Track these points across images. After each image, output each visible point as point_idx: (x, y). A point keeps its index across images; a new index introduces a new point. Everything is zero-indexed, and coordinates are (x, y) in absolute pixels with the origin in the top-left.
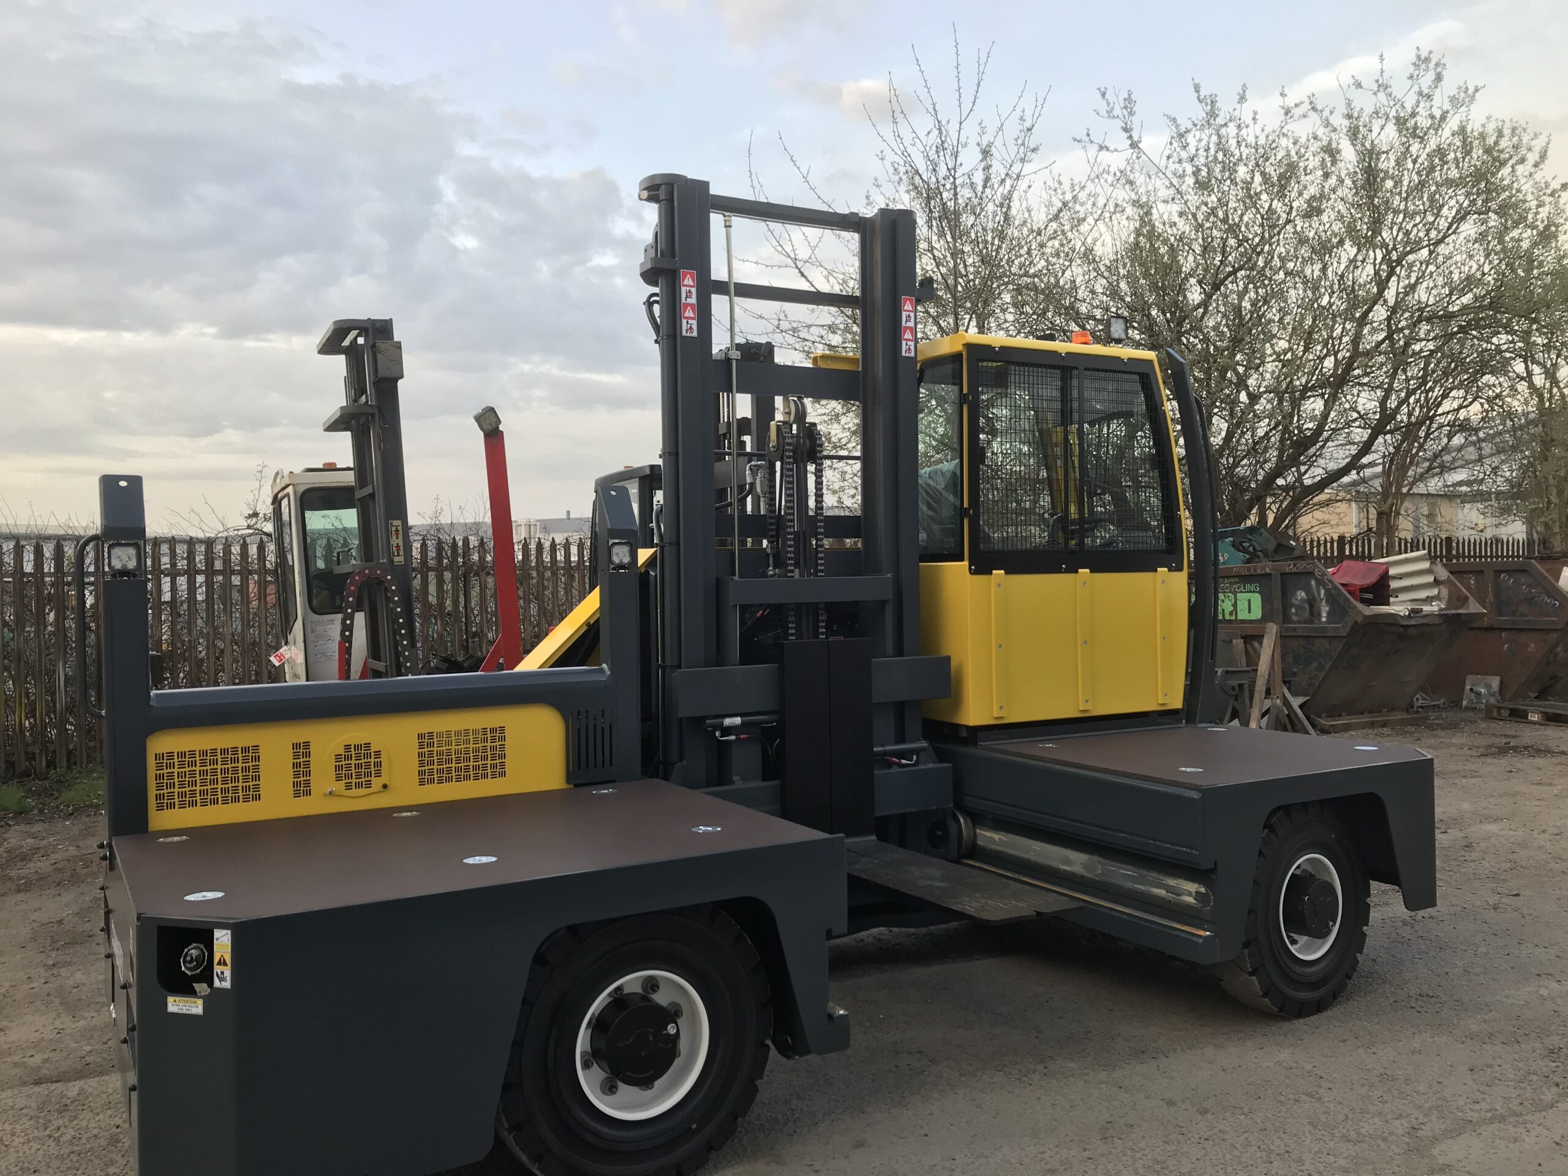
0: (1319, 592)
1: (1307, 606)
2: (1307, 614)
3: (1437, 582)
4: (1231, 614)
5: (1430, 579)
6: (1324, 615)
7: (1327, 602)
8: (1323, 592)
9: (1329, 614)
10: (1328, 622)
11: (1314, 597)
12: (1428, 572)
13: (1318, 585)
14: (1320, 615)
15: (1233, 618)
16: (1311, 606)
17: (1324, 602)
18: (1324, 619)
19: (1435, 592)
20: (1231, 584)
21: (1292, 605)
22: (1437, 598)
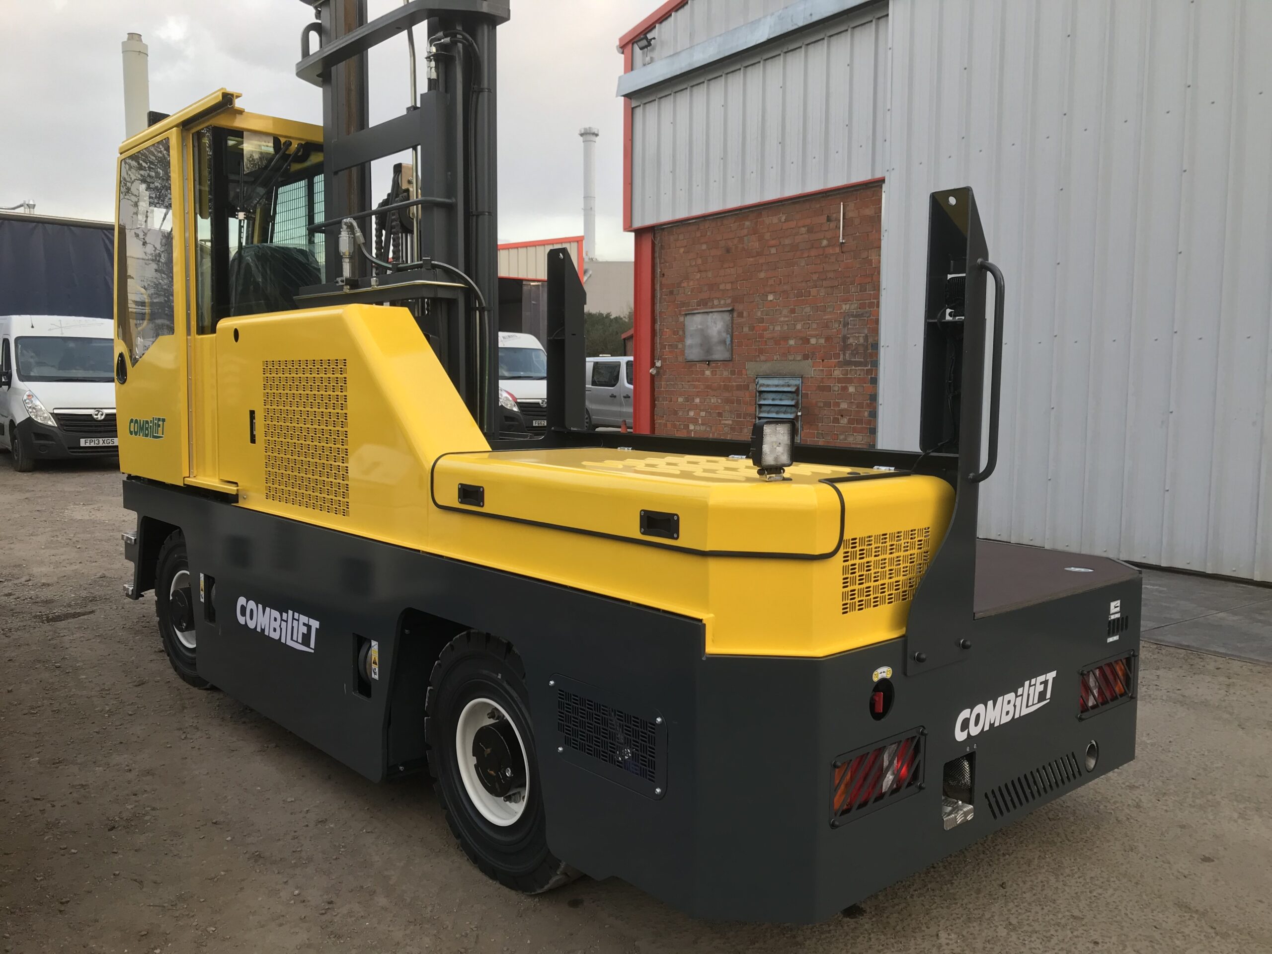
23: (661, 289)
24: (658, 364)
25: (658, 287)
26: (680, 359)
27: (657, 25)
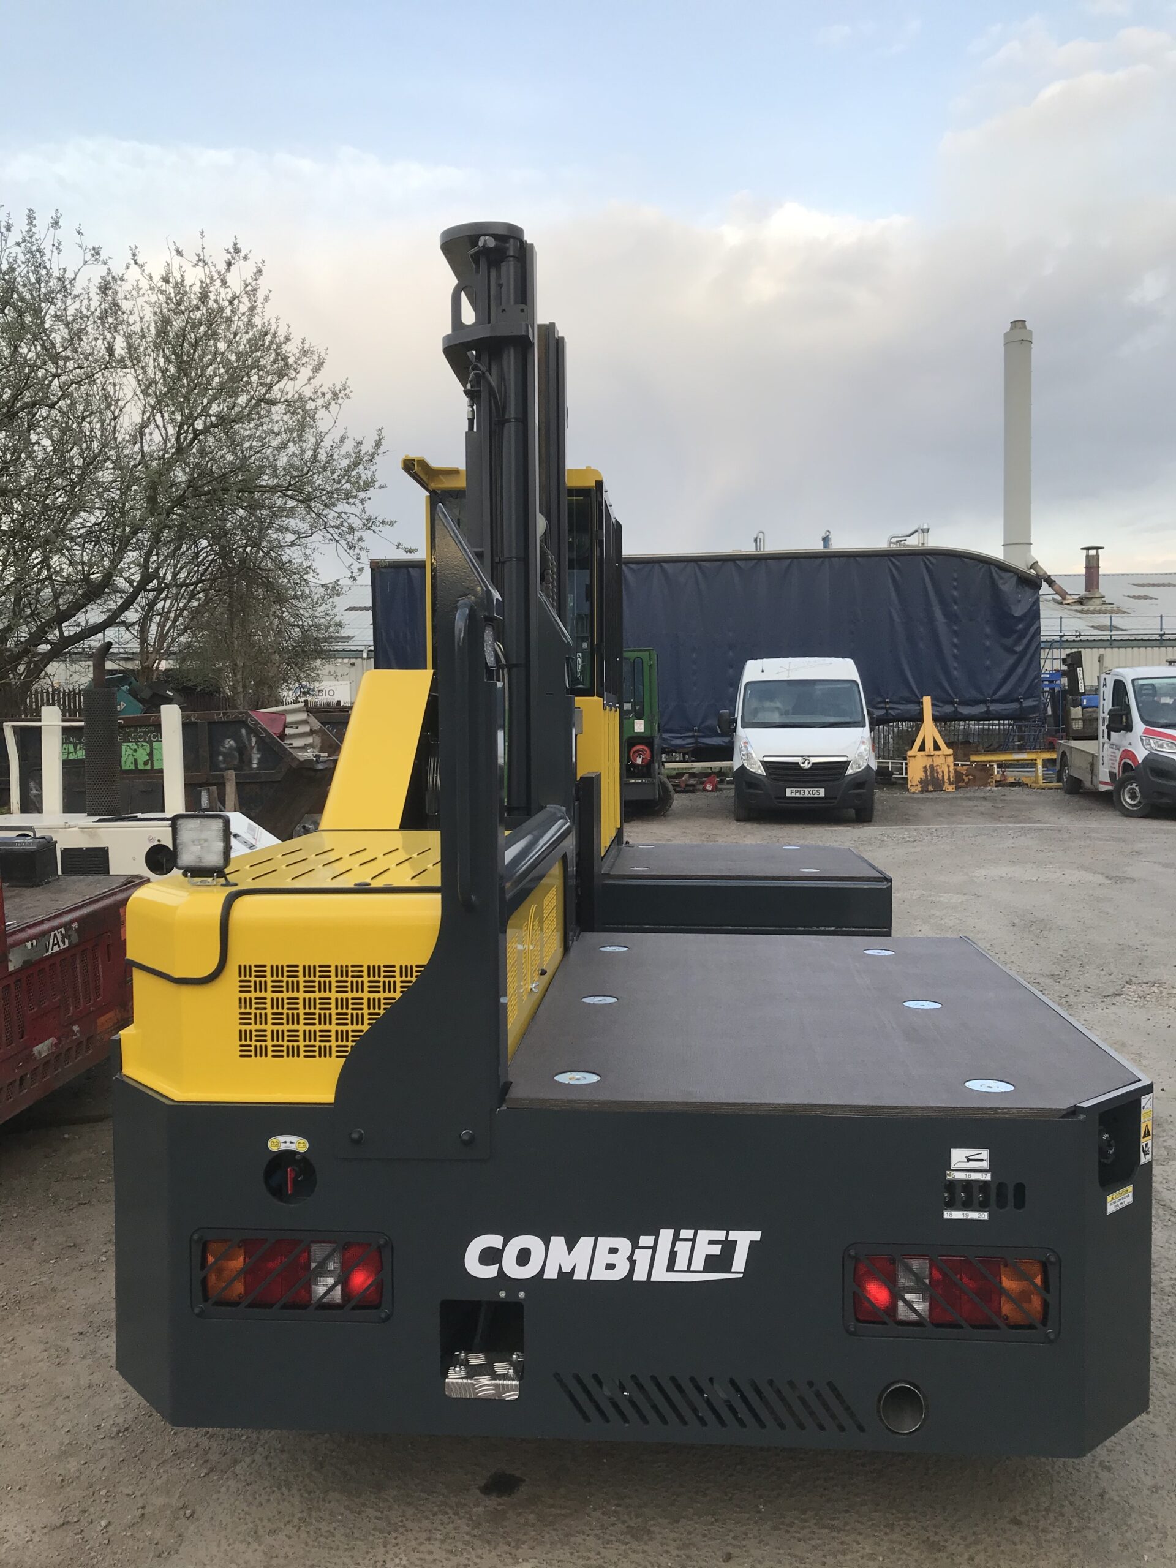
0: (250, 740)
1: (236, 754)
2: (236, 762)
3: (312, 732)
4: (146, 763)
5: (307, 729)
6: (255, 762)
7: (258, 750)
8: (254, 740)
9: (260, 761)
10: (258, 769)
11: (245, 746)
12: (306, 722)
13: (248, 734)
14: (250, 762)
15: (148, 767)
16: (241, 754)
17: (255, 750)
18: (255, 766)
19: (310, 740)
20: (146, 733)
21: (219, 753)
22: (311, 746)
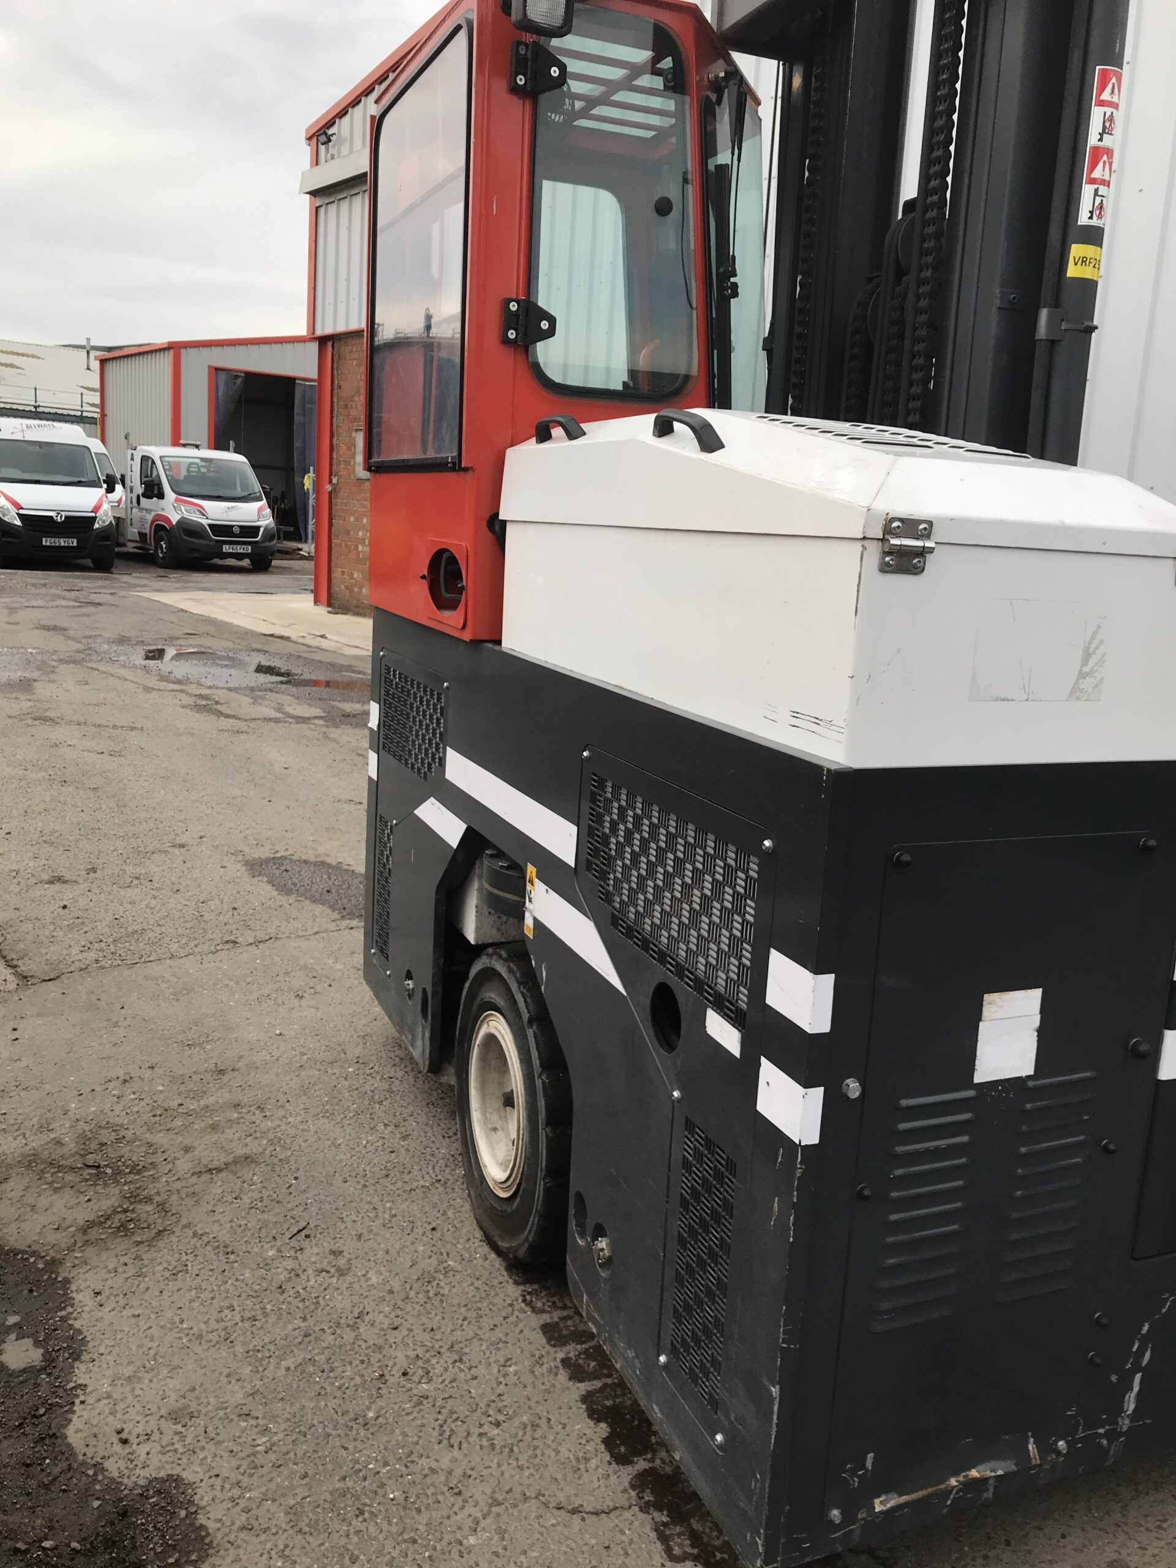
23: (338, 402)
24: (335, 481)
25: (335, 400)
26: (352, 477)
27: (337, 120)
